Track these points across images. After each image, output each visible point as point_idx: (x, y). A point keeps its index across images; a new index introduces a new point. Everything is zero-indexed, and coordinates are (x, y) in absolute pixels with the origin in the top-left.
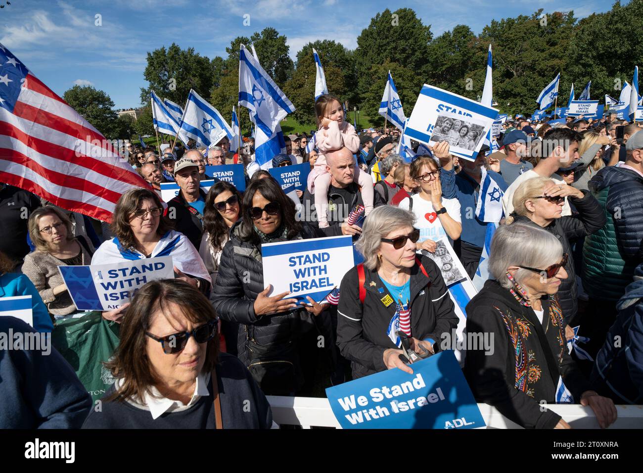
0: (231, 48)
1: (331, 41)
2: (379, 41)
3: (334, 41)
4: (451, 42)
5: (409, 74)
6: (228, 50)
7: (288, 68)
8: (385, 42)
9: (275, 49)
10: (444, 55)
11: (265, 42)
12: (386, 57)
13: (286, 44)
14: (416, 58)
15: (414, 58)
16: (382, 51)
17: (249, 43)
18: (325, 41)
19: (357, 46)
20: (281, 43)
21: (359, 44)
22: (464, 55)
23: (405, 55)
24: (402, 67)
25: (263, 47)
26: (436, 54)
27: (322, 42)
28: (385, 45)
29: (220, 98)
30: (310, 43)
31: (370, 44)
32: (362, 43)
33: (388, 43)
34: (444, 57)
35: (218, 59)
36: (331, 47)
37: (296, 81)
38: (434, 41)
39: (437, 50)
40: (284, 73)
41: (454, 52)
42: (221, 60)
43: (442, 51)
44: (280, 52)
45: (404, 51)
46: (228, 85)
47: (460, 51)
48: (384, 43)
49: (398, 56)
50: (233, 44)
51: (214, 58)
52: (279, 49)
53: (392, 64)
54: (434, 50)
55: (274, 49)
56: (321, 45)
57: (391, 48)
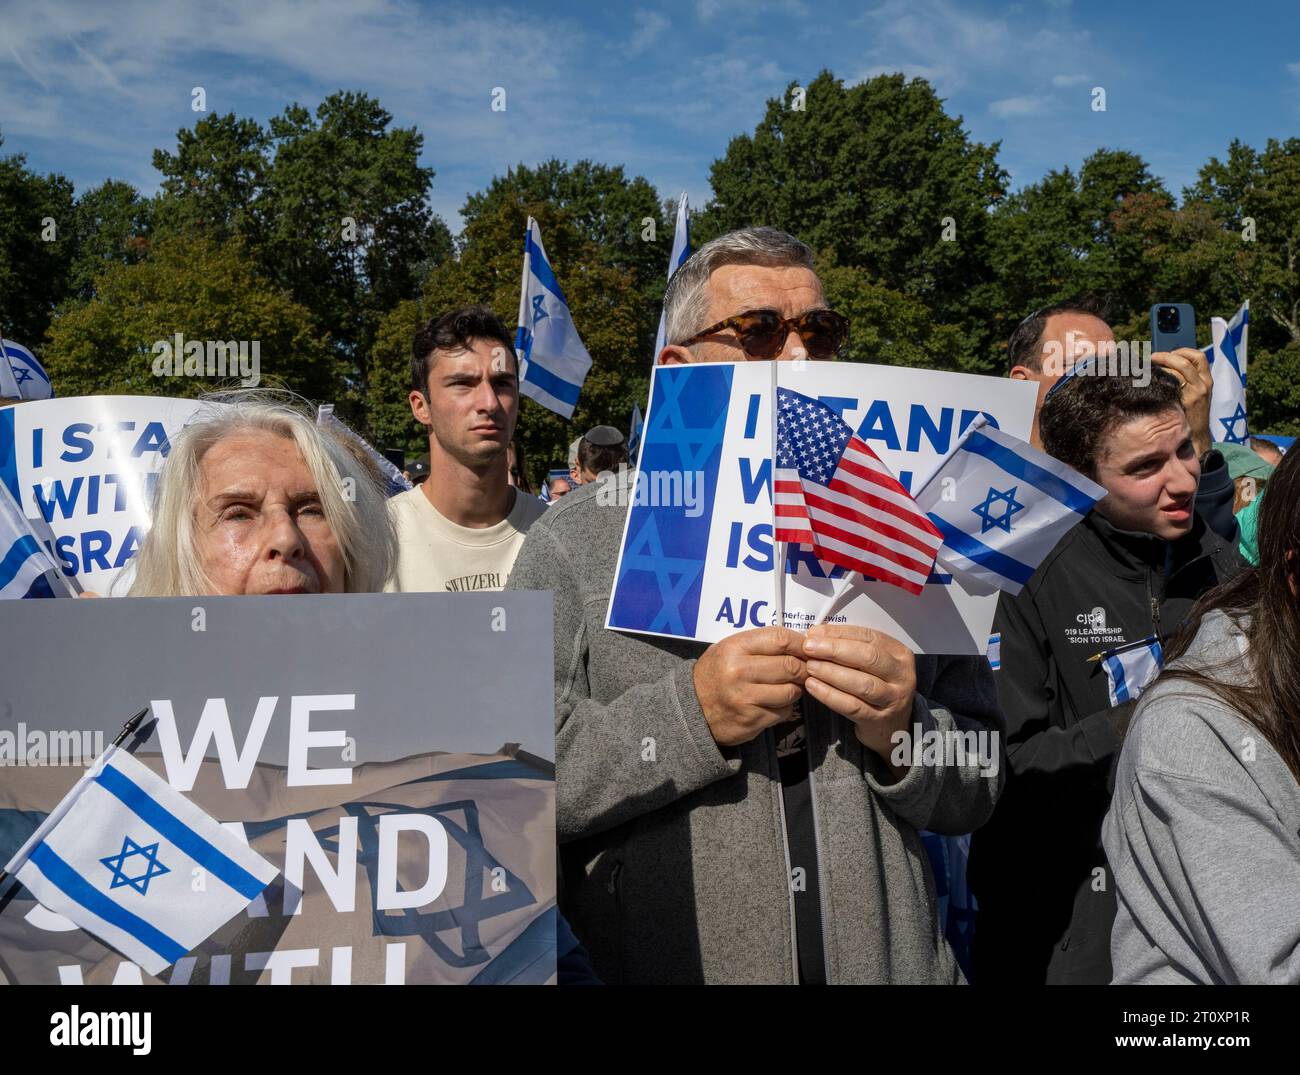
0: (175, 153)
1: (610, 167)
2: (792, 182)
3: (619, 171)
4: (1075, 211)
5: (910, 314)
6: (160, 160)
7: (421, 256)
8: (816, 188)
9: (371, 177)
10: (1048, 254)
11: (330, 147)
12: (821, 246)
13: (421, 163)
14: (937, 259)
15: (929, 257)
16: (805, 222)
17: (262, 142)
18: (585, 165)
19: (710, 196)
20: (398, 154)
21: (718, 190)
22: (1127, 261)
23: (894, 243)
24: (880, 288)
25: (317, 162)
26: (1017, 249)
27: (570, 168)
28: (817, 200)
29: (88, 346)
30: (522, 169)
31: (757, 194)
32: (726, 185)
33: (830, 194)
34: (1050, 261)
35: (117, 194)
36: (607, 192)
37: (440, 304)
38: (1013, 203)
39: (1023, 236)
40: (404, 271)
41: (1087, 247)
42: (130, 197)
43: (1042, 237)
44: (390, 191)
45: (892, 225)
46: (135, 297)
47: (1112, 244)
48: (814, 194)
49: (866, 244)
50: (187, 140)
51: (98, 185)
52: (388, 178)
53: (841, 271)
54: (1011, 232)
55: (364, 174)
56: (564, 179)
57: (841, 215)
